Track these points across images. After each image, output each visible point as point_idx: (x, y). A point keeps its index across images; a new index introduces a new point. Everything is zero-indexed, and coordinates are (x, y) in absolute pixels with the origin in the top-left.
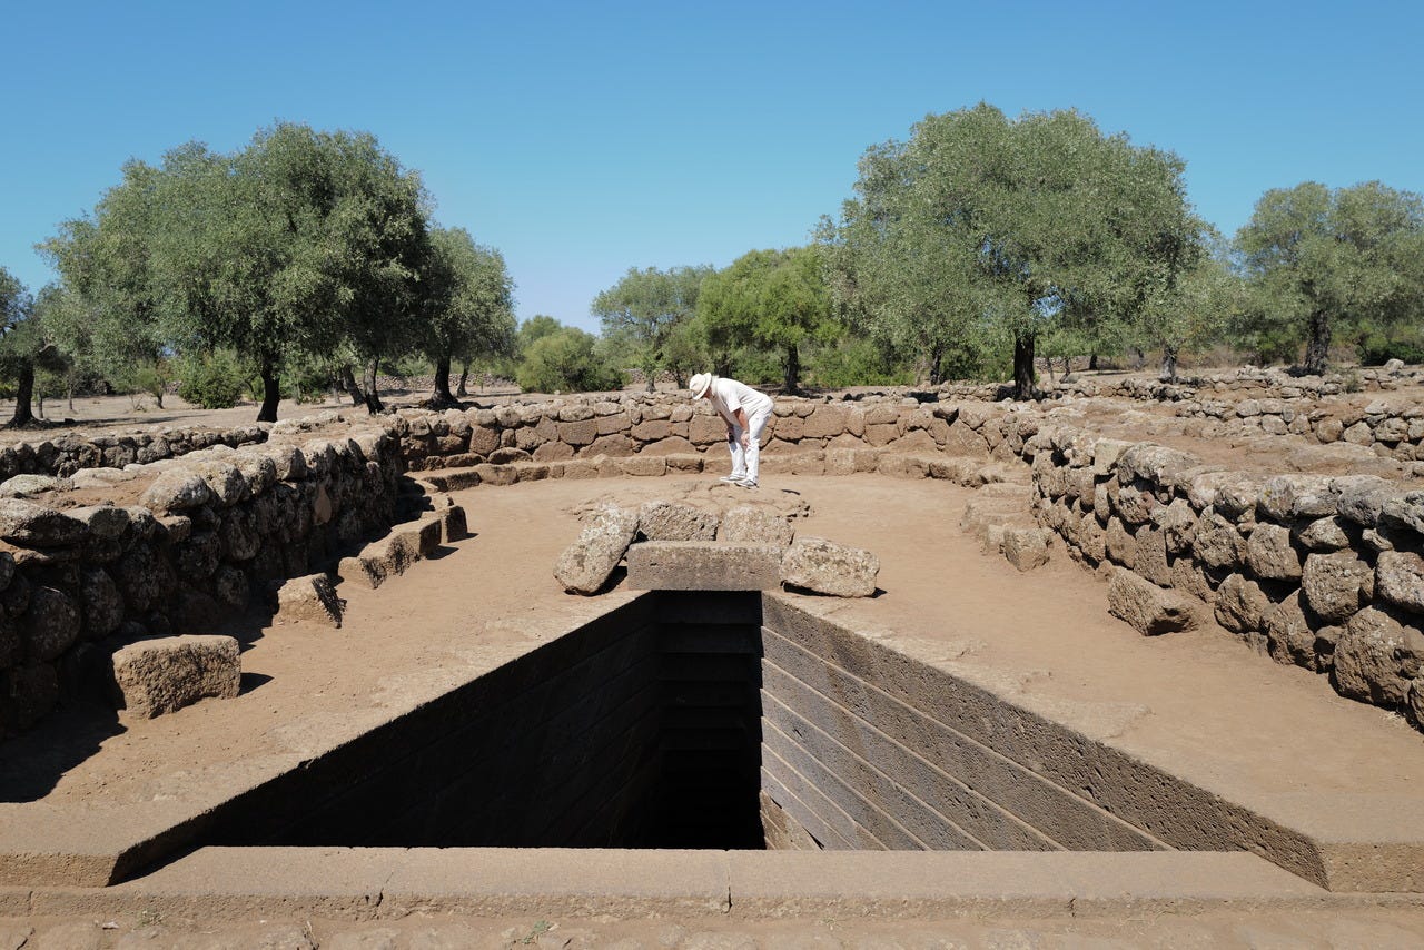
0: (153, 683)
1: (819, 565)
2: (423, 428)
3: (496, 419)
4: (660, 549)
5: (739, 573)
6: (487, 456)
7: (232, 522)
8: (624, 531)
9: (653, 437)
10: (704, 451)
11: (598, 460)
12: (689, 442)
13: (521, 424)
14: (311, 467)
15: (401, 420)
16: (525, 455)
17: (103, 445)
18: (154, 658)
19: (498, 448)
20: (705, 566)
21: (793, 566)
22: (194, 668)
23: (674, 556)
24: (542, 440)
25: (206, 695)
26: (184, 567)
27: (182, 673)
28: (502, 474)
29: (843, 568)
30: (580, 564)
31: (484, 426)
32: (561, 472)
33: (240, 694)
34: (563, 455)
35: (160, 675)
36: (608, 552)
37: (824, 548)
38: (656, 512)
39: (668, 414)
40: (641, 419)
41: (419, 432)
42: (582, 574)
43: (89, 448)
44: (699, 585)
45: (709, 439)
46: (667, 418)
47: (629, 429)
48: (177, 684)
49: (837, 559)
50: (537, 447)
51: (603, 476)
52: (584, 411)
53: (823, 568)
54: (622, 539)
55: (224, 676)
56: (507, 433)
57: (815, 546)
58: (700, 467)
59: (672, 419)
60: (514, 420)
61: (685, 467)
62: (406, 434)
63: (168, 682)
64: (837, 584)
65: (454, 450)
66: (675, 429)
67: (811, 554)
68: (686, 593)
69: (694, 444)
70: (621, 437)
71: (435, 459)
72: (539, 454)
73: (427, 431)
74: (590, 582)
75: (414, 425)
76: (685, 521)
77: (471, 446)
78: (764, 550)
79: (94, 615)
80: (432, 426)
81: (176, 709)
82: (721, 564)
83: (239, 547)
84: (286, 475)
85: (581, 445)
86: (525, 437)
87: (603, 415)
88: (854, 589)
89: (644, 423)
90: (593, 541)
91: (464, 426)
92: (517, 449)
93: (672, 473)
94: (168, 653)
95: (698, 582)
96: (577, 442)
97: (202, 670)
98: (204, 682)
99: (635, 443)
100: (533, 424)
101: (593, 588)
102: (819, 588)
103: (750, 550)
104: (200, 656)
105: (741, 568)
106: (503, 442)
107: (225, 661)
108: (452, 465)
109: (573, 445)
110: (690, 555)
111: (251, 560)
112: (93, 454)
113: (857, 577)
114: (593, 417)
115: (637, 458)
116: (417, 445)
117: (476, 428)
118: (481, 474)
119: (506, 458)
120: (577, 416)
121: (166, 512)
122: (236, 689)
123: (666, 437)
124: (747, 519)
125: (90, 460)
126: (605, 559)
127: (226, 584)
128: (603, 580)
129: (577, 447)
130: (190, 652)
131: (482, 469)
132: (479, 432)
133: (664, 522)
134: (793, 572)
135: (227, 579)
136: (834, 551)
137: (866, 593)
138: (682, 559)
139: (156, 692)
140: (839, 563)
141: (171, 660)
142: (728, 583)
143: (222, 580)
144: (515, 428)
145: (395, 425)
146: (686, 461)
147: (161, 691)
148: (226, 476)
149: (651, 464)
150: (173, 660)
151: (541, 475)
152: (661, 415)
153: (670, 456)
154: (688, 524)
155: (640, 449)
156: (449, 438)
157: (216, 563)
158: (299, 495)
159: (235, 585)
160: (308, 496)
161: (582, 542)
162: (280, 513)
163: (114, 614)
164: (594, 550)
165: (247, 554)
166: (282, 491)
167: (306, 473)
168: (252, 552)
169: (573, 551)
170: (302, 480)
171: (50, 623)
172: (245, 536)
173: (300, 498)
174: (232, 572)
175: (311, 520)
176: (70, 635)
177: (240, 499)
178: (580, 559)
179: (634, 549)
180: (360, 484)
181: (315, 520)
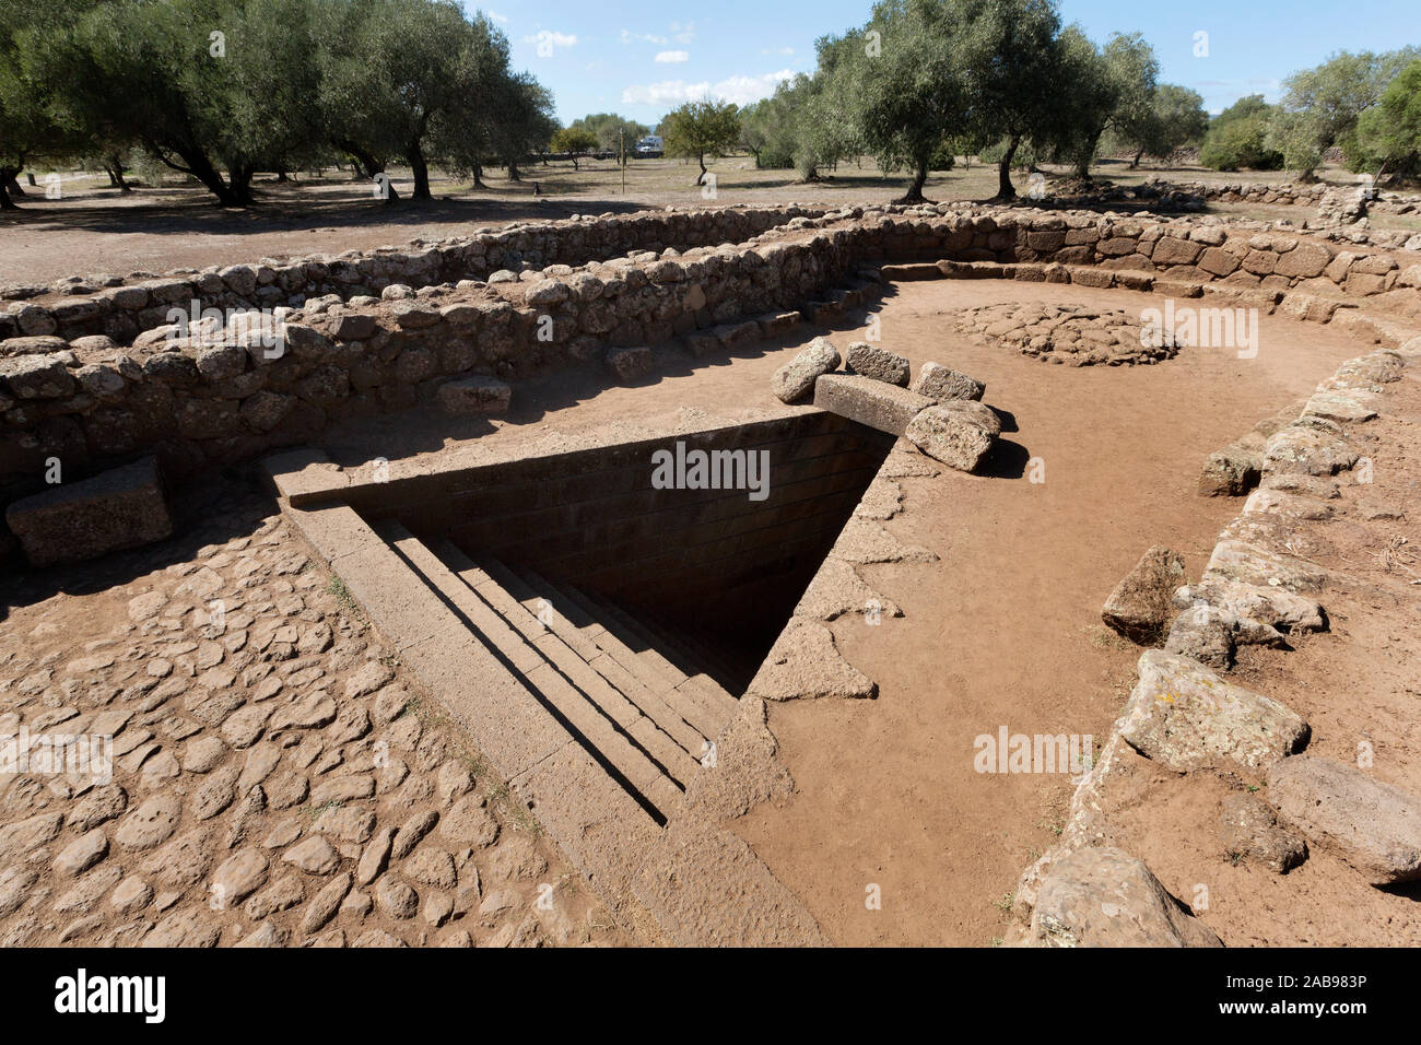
0: (454, 405)
1: (936, 431)
3: (972, 225)
4: (839, 383)
5: (885, 417)
7: (588, 311)
8: (821, 363)
9: (1116, 252)
10: (1163, 271)
11: (1048, 268)
12: (1150, 260)
13: (996, 230)
14: (687, 273)
16: (991, 255)
19: (969, 248)
21: (917, 425)
22: (479, 400)
23: (845, 391)
24: (1012, 244)
27: (472, 402)
29: (954, 442)
30: (784, 379)
34: (1026, 259)
35: (457, 401)
36: (804, 375)
38: (857, 351)
42: (782, 388)
45: (1171, 261)
46: (1136, 236)
47: (1095, 243)
49: (953, 432)
50: (1006, 250)
51: (1050, 281)
52: (1055, 223)
53: (938, 436)
54: (817, 368)
55: (497, 408)
57: (939, 416)
58: (1147, 286)
59: (1140, 238)
61: (1133, 285)
63: (462, 405)
64: (944, 452)
65: (929, 246)
66: (1139, 247)
69: (1155, 263)
70: (1085, 249)
74: (785, 394)
77: (946, 244)
78: (908, 404)
79: (447, 362)
84: (657, 280)
85: (1046, 252)
86: (995, 241)
87: (1074, 228)
88: (956, 461)
89: (1111, 239)
90: (801, 363)
91: (941, 229)
92: (985, 250)
93: (1117, 287)
95: (857, 415)
98: (485, 409)
99: (1097, 255)
100: (1006, 231)
101: (787, 398)
102: (930, 451)
103: (900, 402)
104: (484, 395)
105: (887, 415)
106: (974, 243)
107: (499, 399)
111: (605, 334)
113: (963, 452)
114: (1064, 229)
120: (1047, 227)
123: (1128, 254)
126: (800, 379)
128: (794, 395)
129: (1041, 254)
133: (863, 359)
134: (913, 431)
137: (963, 467)
138: (849, 395)
139: (455, 409)
140: (953, 436)
141: (466, 395)
142: (877, 423)
144: (988, 233)
146: (1133, 278)
147: (458, 409)
149: (1099, 277)
151: (995, 274)
153: (1118, 273)
154: (881, 364)
155: (1101, 262)
157: (566, 335)
158: (666, 293)
159: (583, 348)
160: (678, 293)
161: (792, 363)
162: (642, 304)
163: (465, 363)
164: (797, 372)
165: (600, 330)
166: (648, 290)
167: (679, 277)
168: (605, 329)
169: (785, 368)
170: (675, 282)
171: (409, 366)
172: (600, 319)
173: (667, 296)
174: (583, 340)
175: (681, 308)
176: (424, 373)
177: (602, 296)
178: (786, 375)
179: (820, 378)
180: (747, 282)
181: (685, 308)
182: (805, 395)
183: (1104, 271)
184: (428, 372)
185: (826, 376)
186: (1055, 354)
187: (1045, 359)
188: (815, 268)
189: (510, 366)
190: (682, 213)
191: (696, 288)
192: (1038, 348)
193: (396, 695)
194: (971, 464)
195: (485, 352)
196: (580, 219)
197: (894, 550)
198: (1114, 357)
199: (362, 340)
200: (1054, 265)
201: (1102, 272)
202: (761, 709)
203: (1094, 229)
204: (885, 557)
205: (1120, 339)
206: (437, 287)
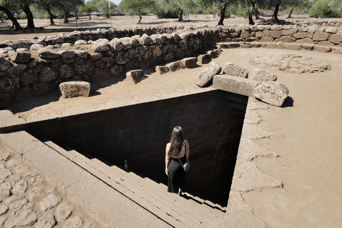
0: (66, 91)
1: (265, 92)
2: (226, 30)
3: (250, 29)
4: (222, 78)
5: (243, 89)
6: (245, 39)
7: (118, 55)
8: (214, 71)
9: (300, 37)
10: (317, 43)
11: (278, 43)
12: (312, 40)
13: (258, 31)
14: (154, 42)
15: (220, 28)
16: (257, 40)
17: (166, 29)
18: (67, 86)
19: (249, 37)
20: (233, 85)
21: (257, 91)
22: (77, 89)
23: (225, 81)
24: (264, 36)
25: (80, 96)
26: (97, 65)
27: (74, 90)
28: (246, 45)
29: (273, 95)
30: (200, 78)
31: (245, 30)
32: (266, 46)
33: (89, 96)
34: (269, 41)
35: (68, 90)
36: (208, 76)
37: (269, 87)
38: (228, 66)
39: (307, 30)
40: (298, 31)
41: (225, 31)
42: (199, 81)
43: (162, 29)
44: (231, 91)
45: (319, 40)
46: (307, 32)
47: (293, 34)
48: (72, 92)
49: (272, 92)
50: (262, 38)
51: (279, 48)
52: (279, 28)
53: (266, 94)
54: (213, 73)
55: (85, 92)
56: (253, 33)
57: (266, 86)
58: (312, 49)
59: (308, 32)
60: (256, 29)
61: (307, 48)
62: (221, 32)
63: (70, 91)
64: (269, 100)
65: (235, 37)
66: (308, 35)
67: (264, 88)
68: (227, 92)
69: (314, 41)
70: (290, 36)
71: (229, 39)
72: (262, 40)
73: (227, 31)
74: (201, 84)
75: (224, 29)
76: (237, 70)
77: (241, 36)
78: (251, 84)
79: (62, 74)
80: (230, 29)
81: (71, 97)
82: (238, 85)
83: (120, 61)
84: (143, 44)
85: (276, 38)
86: (258, 34)
87: (285, 29)
88: (275, 103)
89: (298, 33)
90: (205, 72)
91: (239, 30)
92: (255, 38)
93: (302, 49)
94: (71, 85)
95: (231, 90)
96: (275, 37)
97: (79, 90)
98: (79, 93)
99: (294, 39)
100: (262, 31)
101: (201, 85)
102: (263, 100)
103: (247, 83)
104: (79, 87)
105: (244, 88)
106: (251, 35)
107: (85, 89)
108: (234, 41)
109: (273, 38)
110: (230, 81)
111: (124, 65)
112: (163, 31)
113: (277, 99)
114: (282, 30)
115: (294, 43)
116: (224, 35)
117: (243, 31)
118: (240, 44)
119: (251, 40)
120: (276, 29)
121: (94, 52)
122: (88, 95)
123: (305, 38)
124: (257, 73)
125: (162, 32)
126: (207, 78)
127: (113, 69)
128: (204, 84)
129: (274, 39)
130: (76, 86)
131: (240, 43)
132: (244, 32)
133: (231, 69)
134: (256, 93)
135: (114, 68)
136: (272, 89)
137: (278, 105)
138: (227, 82)
139: (67, 93)
140: (272, 93)
141: (71, 87)
142: (239, 92)
143: (112, 69)
144: (255, 32)
145: (218, 29)
146: (307, 46)
147: (68, 93)
148: (116, 44)
149: (295, 46)
150: (72, 87)
151: (259, 46)
152: (305, 30)
153: (302, 44)
154: (238, 71)
155: (295, 41)
156: (234, 33)
157: (110, 65)
158: (147, 49)
159: (116, 70)
160: (151, 49)
161: (203, 72)
162: (138, 53)
163: (69, 74)
164: (205, 75)
165: (123, 63)
166: (140, 48)
167: (151, 43)
168: (125, 62)
169: (200, 74)
170: (150, 45)
171: (46, 75)
172: (122, 59)
173: (147, 50)
174: (116, 67)
175: (152, 55)
176: (52, 78)
177: (123, 50)
178: (200, 76)
179: (215, 76)
180: (176, 46)
181: (154, 55)
182: (209, 83)
183: (298, 43)
184: (54, 78)
185: (217, 75)
186: (292, 69)
187: (288, 71)
188: (199, 43)
189: (88, 77)
190: (140, 28)
191: (158, 48)
192: (285, 67)
193: (67, 207)
194: (281, 103)
195: (77, 70)
196: (101, 30)
197: (266, 134)
198: (312, 70)
199: (25, 63)
200: (280, 42)
201: (297, 44)
202: (240, 196)
203: (292, 29)
204: (264, 136)
205: (312, 63)
206: (54, 46)
